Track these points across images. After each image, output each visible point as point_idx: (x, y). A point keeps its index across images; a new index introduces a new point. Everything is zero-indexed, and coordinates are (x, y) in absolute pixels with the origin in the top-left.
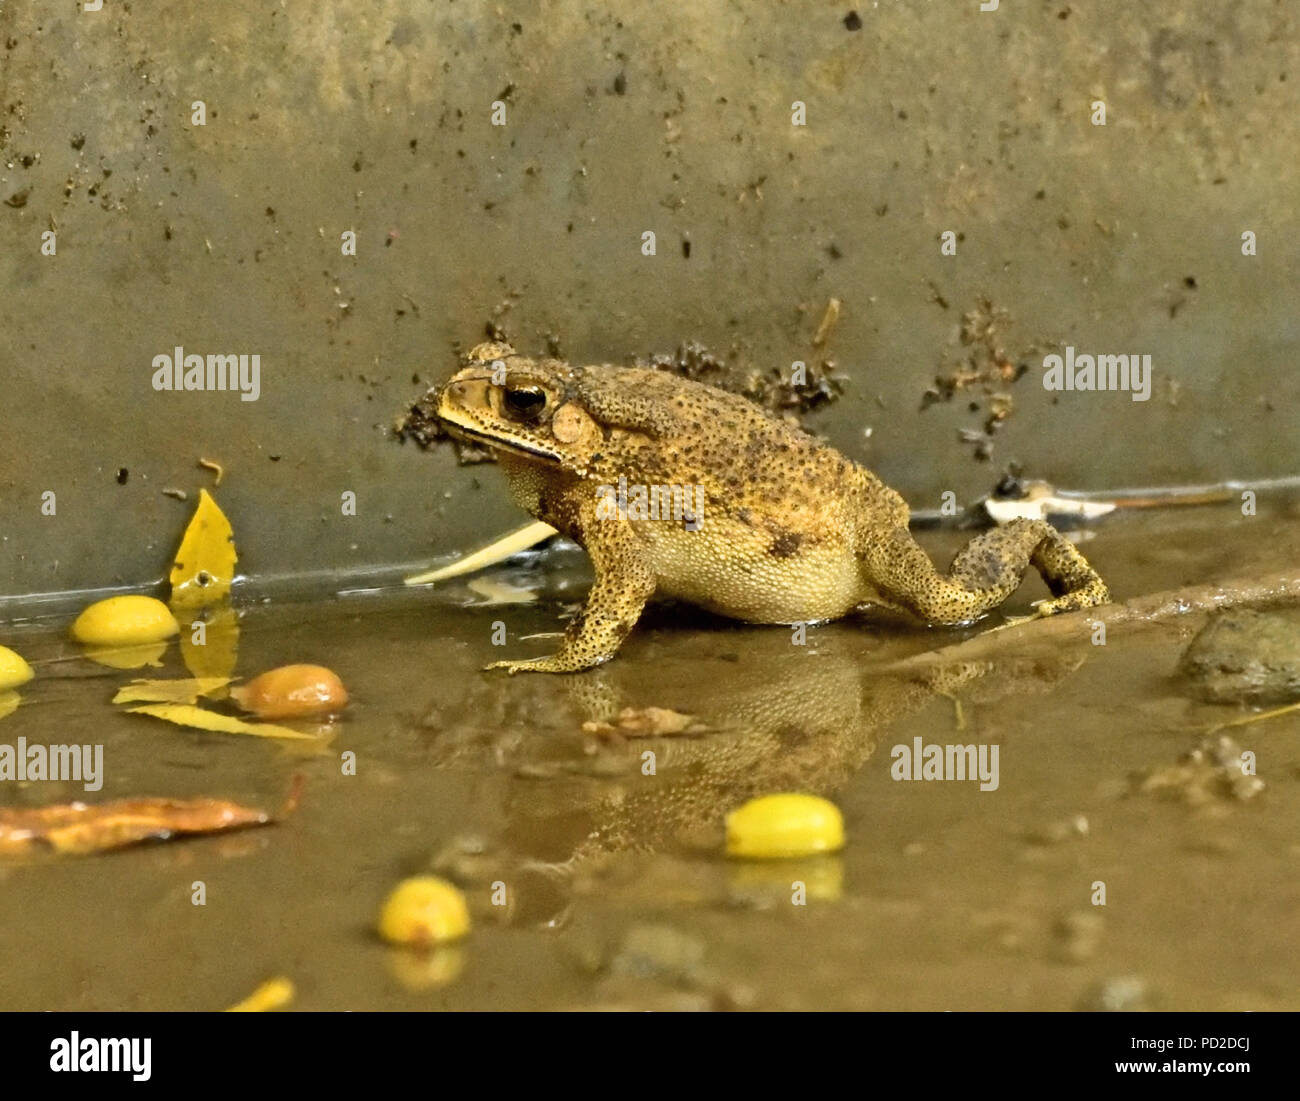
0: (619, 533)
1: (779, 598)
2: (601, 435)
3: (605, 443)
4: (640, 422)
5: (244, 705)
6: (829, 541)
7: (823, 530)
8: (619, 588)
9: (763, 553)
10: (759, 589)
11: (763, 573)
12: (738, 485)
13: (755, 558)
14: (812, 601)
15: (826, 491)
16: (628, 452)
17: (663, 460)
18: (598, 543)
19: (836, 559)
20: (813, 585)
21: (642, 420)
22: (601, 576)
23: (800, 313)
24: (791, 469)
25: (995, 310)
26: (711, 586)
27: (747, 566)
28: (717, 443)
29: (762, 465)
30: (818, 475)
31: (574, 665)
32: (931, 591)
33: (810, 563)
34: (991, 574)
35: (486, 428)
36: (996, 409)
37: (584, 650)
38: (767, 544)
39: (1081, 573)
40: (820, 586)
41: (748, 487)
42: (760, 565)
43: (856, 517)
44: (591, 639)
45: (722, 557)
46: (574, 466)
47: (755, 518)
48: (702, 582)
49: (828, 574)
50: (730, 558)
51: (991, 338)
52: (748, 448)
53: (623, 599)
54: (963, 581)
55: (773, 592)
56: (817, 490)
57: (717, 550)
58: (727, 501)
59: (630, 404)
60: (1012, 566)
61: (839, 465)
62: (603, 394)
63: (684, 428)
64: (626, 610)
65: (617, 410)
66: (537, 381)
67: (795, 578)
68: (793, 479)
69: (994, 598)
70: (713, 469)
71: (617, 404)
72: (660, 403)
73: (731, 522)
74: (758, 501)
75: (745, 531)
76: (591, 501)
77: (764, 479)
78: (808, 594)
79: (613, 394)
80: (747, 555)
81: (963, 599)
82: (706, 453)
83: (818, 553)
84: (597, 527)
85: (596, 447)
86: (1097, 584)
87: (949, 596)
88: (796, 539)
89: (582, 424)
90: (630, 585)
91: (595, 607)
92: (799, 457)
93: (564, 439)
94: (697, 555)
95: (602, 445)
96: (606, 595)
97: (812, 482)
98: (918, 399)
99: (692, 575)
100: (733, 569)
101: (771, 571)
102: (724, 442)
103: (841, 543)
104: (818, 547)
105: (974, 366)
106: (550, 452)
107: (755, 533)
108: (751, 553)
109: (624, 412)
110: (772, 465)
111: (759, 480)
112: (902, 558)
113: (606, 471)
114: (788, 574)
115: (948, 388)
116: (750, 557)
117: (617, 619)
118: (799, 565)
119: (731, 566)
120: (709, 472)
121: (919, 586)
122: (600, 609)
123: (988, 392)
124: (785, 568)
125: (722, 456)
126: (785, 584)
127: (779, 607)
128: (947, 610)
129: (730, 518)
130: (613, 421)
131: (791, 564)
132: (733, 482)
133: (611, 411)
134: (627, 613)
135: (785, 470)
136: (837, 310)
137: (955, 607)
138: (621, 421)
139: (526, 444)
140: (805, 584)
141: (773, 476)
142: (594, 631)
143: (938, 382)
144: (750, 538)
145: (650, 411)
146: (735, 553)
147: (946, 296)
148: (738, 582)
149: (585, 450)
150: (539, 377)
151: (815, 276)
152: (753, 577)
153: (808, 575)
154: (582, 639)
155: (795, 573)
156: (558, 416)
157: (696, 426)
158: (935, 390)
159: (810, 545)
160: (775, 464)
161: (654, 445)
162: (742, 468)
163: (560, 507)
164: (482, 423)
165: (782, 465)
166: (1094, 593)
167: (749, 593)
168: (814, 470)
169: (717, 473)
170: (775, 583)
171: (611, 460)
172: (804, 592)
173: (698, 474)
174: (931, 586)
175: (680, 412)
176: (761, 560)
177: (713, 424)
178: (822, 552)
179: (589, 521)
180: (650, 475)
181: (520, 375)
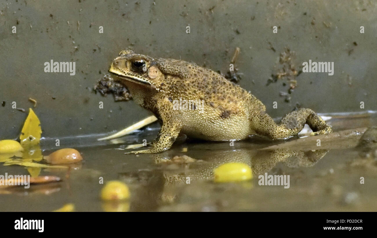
0: (170, 109)
1: (223, 132)
2: (164, 77)
3: (165, 80)
4: (177, 73)
5: (48, 161)
6: (240, 113)
7: (238, 110)
8: (171, 126)
9: (218, 117)
10: (217, 129)
11: (218, 124)
12: (209, 94)
13: (215, 118)
14: (234, 133)
15: (239, 97)
16: (173, 83)
17: (185, 85)
18: (164, 112)
19: (242, 120)
20: (235, 128)
21: (178, 72)
22: (165, 122)
23: (227, 52)
24: (227, 90)
25: (291, 52)
26: (201, 128)
27: (213, 121)
28: (202, 80)
29: (217, 88)
30: (236, 92)
31: (157, 151)
32: (274, 129)
33: (234, 121)
34: (294, 124)
35: (126, 74)
36: (291, 85)
37: (160, 146)
38: (219, 114)
39: (323, 125)
40: (237, 128)
41: (213, 95)
42: (217, 121)
43: (248, 107)
44: (162, 142)
45: (205, 118)
46: (155, 87)
47: (215, 105)
48: (198, 127)
49: (239, 125)
50: (207, 118)
51: (290, 61)
52: (212, 83)
53: (173, 129)
54: (285, 126)
55: (221, 130)
56: (236, 97)
57: (203, 115)
58: (206, 99)
59: (173, 67)
60: (301, 122)
61: (242, 90)
62: (164, 63)
63: (191, 75)
64: (174, 133)
65: (169, 69)
66: (143, 59)
67: (229, 125)
68: (228, 93)
69: (295, 132)
70: (201, 89)
71: (169, 67)
72: (183, 67)
73: (207, 106)
74: (217, 100)
75: (212, 109)
76: (161, 100)
77: (218, 93)
78: (233, 131)
79: (168, 64)
80: (213, 117)
81: (285, 131)
82: (199, 83)
83: (236, 117)
84: (163, 108)
85: (162, 81)
86: (329, 128)
87: (280, 130)
88: (229, 112)
89: (158, 73)
90: (175, 125)
91: (163, 132)
92: (229, 87)
93: (152, 77)
94: (196, 117)
95: (164, 80)
96: (167, 128)
97: (234, 94)
98: (266, 82)
99: (195, 124)
100: (208, 122)
101: (221, 123)
102: (204, 80)
103: (244, 115)
104: (236, 115)
105: (284, 71)
106: (147, 82)
107: (215, 110)
108: (214, 117)
109: (171, 70)
110: (221, 88)
111: (217, 93)
112: (264, 119)
113: (166, 89)
114: (226, 124)
115: (276, 78)
116: (214, 118)
117: (171, 136)
118: (230, 121)
119: (208, 121)
120: (200, 90)
121: (270, 128)
122: (165, 133)
123: (289, 80)
124: (225, 122)
125: (204, 84)
126: (225, 127)
127: (223, 136)
128: (279, 135)
129: (207, 105)
130: (168, 72)
131: (227, 121)
132: (208, 93)
133: (167, 69)
134: (174, 134)
135: (225, 90)
136: (239, 51)
137: (282, 134)
138: (171, 73)
139: (139, 79)
140: (232, 128)
141: (221, 92)
142: (163, 140)
143: (272, 76)
144: (214, 112)
145: (180, 70)
146: (209, 117)
147: (275, 48)
148: (210, 127)
149: (159, 81)
150: (143, 57)
151: (231, 40)
152: (215, 125)
153: (233, 125)
154: (159, 142)
155: (229, 124)
156: (150, 70)
157: (195, 75)
158: (271, 78)
159: (234, 115)
160: (222, 88)
161: (181, 81)
162: (211, 89)
163: (151, 102)
164: (124, 73)
165: (224, 88)
166: (328, 130)
167: (214, 130)
168: (235, 91)
169: (202, 90)
170: (222, 127)
171: (167, 85)
172: (232, 130)
173: (196, 90)
174: (274, 127)
175: (190, 70)
176: (217, 119)
177: (201, 75)
178: (238, 117)
179: (160, 106)
180: (180, 90)
181: (137, 56)
